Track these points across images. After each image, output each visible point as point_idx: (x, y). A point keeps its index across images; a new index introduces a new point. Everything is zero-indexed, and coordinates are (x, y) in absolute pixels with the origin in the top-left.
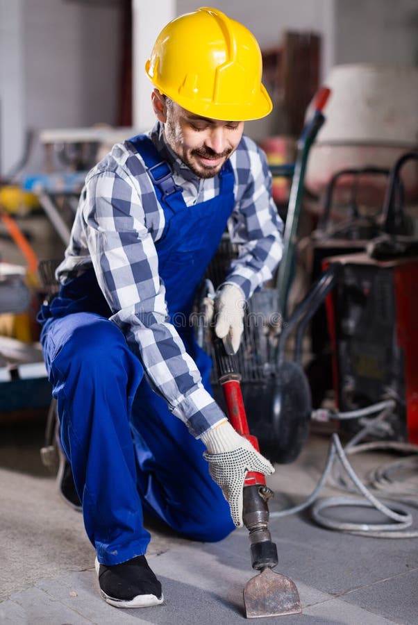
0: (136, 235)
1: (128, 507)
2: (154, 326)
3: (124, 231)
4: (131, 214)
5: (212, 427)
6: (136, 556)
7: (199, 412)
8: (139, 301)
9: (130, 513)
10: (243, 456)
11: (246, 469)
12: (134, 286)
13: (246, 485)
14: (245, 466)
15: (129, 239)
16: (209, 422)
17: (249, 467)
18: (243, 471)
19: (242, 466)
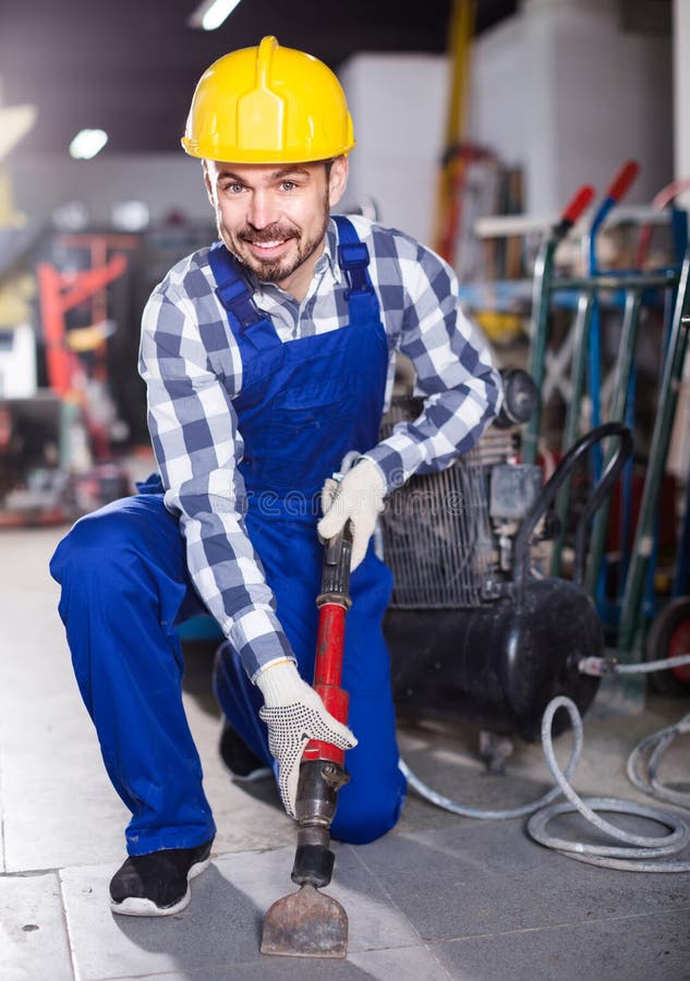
0: (188, 384)
1: (149, 777)
2: (201, 514)
3: (172, 379)
4: (181, 354)
5: (262, 668)
6: (163, 849)
7: (248, 646)
8: (191, 477)
9: (152, 786)
10: (300, 715)
11: (305, 736)
12: (187, 456)
13: (306, 759)
14: (303, 731)
15: (180, 389)
16: (259, 660)
17: (308, 733)
18: (300, 737)
19: (297, 729)
